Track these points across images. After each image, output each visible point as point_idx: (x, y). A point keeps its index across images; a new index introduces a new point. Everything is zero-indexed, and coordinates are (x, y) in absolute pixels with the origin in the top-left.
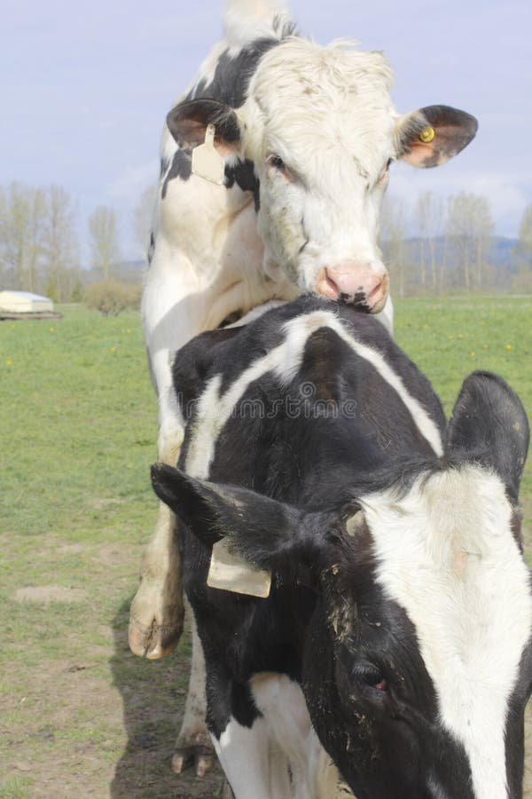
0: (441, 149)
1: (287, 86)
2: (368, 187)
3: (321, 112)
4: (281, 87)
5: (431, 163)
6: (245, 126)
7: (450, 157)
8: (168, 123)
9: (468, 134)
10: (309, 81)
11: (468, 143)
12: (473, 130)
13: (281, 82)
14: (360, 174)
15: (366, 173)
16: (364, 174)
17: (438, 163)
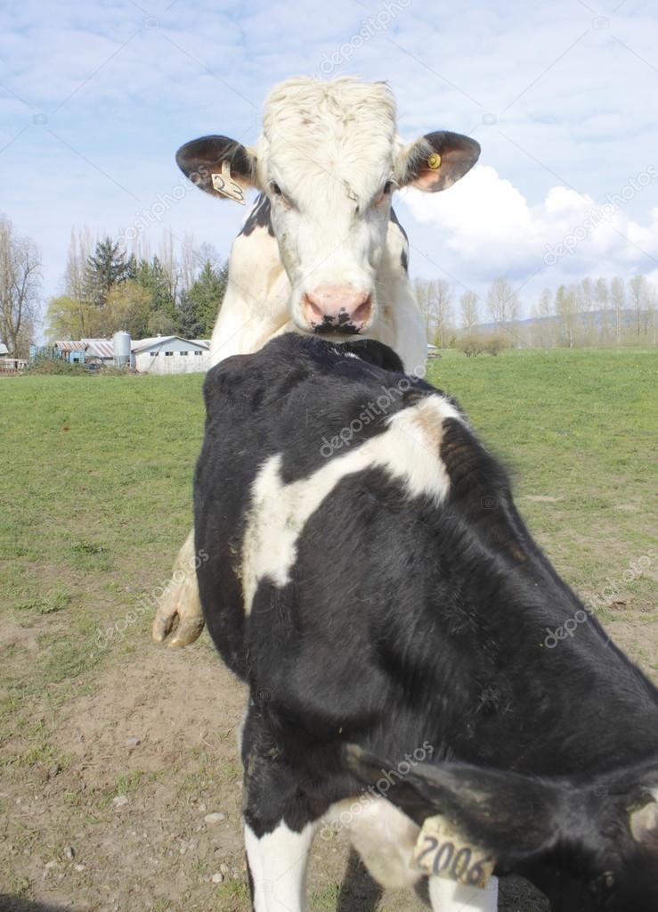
0: (447, 174)
1: (288, 118)
2: (357, 209)
3: (317, 140)
4: (282, 120)
5: (437, 187)
6: (256, 159)
7: (455, 181)
8: (177, 160)
9: (470, 158)
10: (308, 113)
11: (471, 167)
12: (475, 154)
13: (282, 115)
14: (349, 197)
15: (356, 195)
16: (353, 197)
17: (444, 187)
